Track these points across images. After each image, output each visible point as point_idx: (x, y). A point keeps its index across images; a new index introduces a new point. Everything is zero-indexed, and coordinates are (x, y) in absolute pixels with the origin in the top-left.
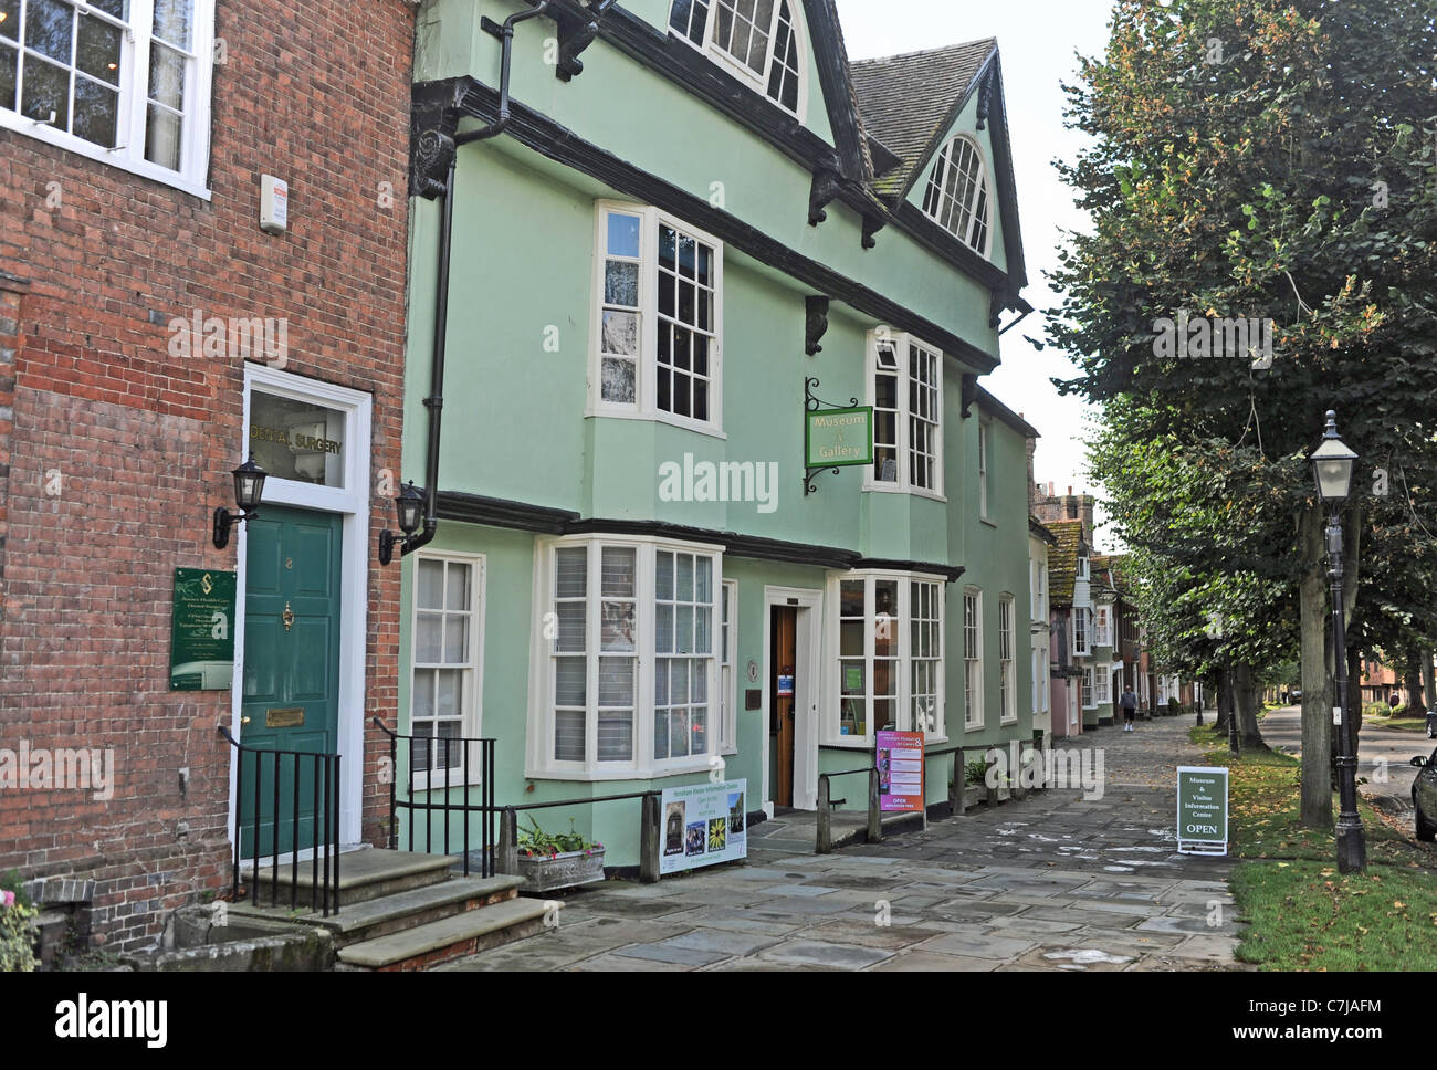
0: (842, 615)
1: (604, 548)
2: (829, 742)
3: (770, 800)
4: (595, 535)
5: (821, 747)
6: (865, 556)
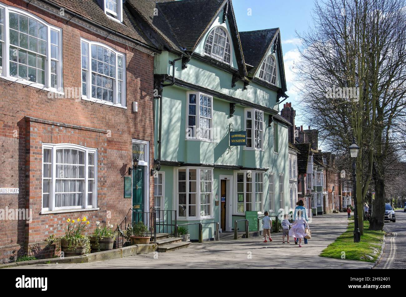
0: (238, 182)
1: (189, 170)
2: (235, 214)
3: (221, 228)
4: (188, 167)
5: (233, 215)
6: (244, 167)
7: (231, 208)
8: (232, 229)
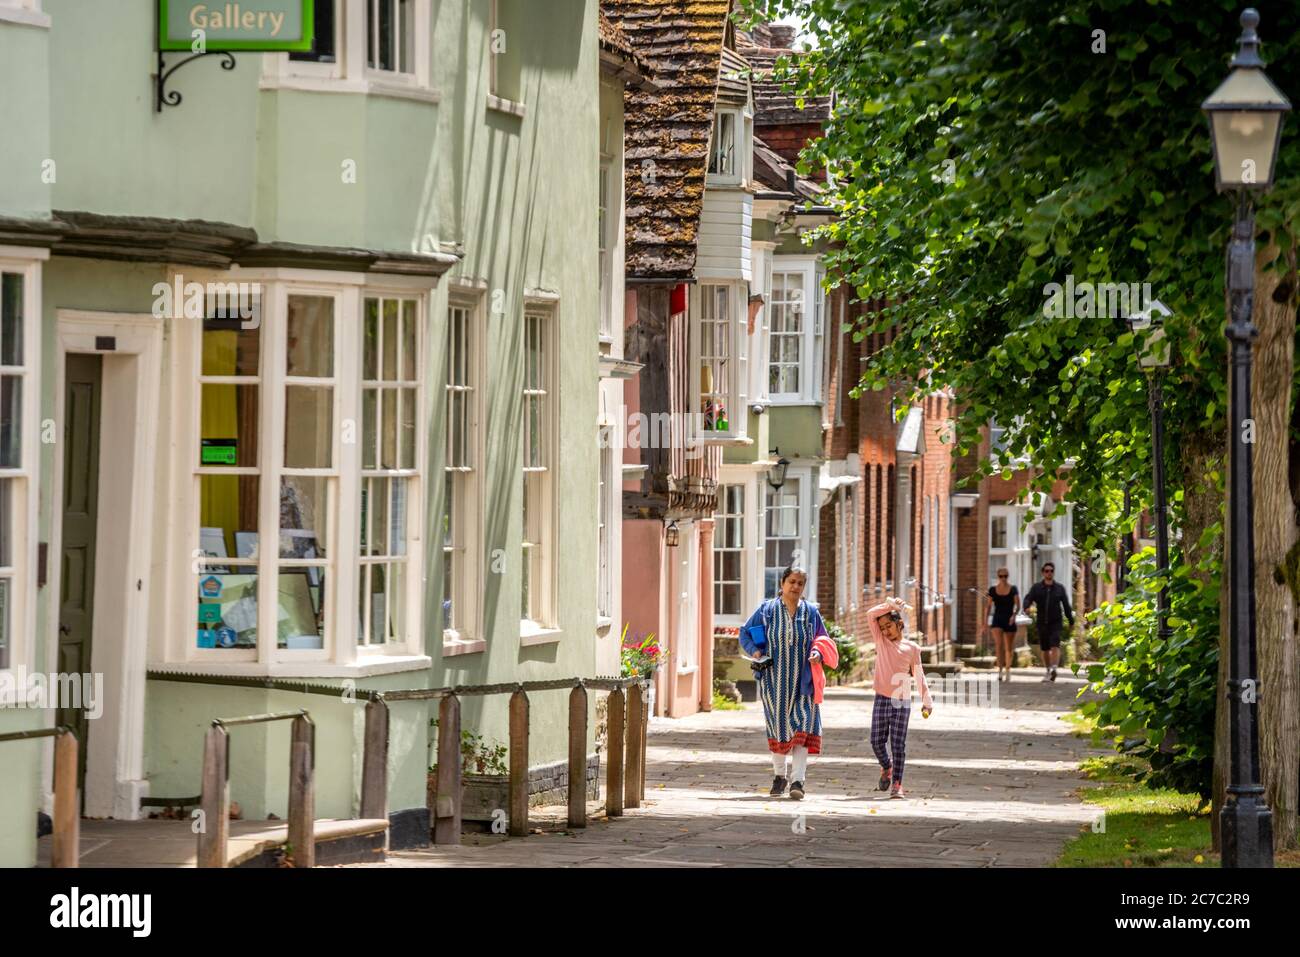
0: (206, 371)
2: (169, 663)
5: (152, 676)
6: (264, 239)
7: (138, 606)
8: (145, 802)
